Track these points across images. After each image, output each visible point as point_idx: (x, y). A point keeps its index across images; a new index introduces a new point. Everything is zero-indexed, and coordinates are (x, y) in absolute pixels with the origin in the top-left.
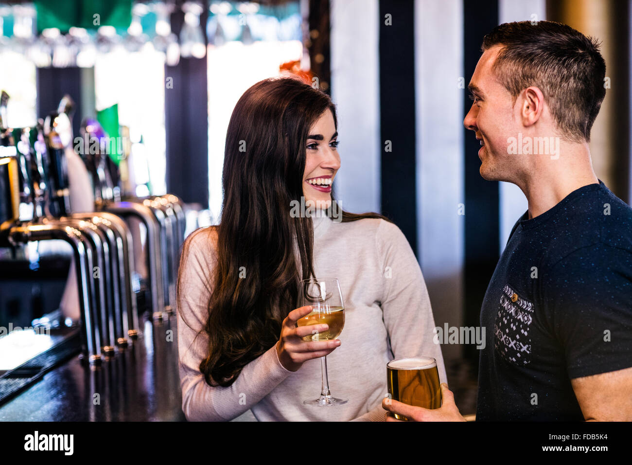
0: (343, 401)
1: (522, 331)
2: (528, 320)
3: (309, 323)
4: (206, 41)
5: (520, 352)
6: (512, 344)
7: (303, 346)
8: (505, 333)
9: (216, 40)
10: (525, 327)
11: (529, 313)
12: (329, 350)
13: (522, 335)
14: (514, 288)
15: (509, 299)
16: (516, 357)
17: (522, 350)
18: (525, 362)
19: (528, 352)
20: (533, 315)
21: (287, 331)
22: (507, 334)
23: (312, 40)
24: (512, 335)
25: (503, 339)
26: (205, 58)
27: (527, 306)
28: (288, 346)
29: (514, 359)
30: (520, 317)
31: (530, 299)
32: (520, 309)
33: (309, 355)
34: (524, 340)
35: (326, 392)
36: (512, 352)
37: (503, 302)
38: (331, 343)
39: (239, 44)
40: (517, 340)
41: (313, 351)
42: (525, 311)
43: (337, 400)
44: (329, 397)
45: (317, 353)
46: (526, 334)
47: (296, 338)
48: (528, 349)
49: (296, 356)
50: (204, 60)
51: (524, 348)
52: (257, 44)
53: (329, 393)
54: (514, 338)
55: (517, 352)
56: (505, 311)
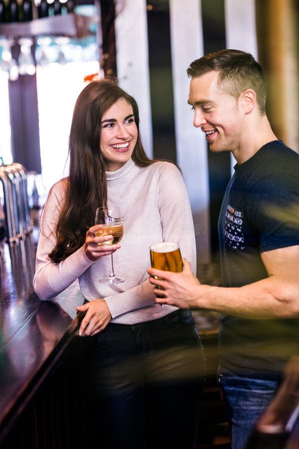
0: (122, 281)
1: (238, 229)
2: (240, 222)
3: (102, 235)
4: (35, 63)
5: (238, 242)
6: (233, 238)
7: (99, 248)
8: (229, 232)
9: (42, 62)
10: (239, 226)
11: (240, 218)
12: (114, 251)
13: (238, 232)
14: (232, 205)
15: (230, 212)
16: (237, 246)
17: (239, 241)
18: (242, 248)
19: (243, 242)
20: (242, 219)
21: (89, 239)
22: (231, 233)
23: (105, 60)
24: (233, 233)
25: (228, 236)
26: (35, 75)
27: (239, 214)
28: (90, 248)
29: (236, 247)
30: (236, 221)
31: (239, 210)
32: (235, 217)
33: (102, 254)
34: (239, 234)
35: (112, 274)
36: (234, 243)
37: (227, 215)
38: (114, 246)
39: (57, 64)
40: (236, 235)
41: (104, 251)
42: (238, 217)
43: (118, 280)
44: (114, 278)
45: (107, 253)
46: (240, 230)
47: (94, 244)
48: (242, 240)
49: (94, 254)
50: (34, 76)
51: (240, 239)
52: (69, 64)
53: (114, 276)
54: (234, 235)
55: (237, 242)
56: (229, 220)
